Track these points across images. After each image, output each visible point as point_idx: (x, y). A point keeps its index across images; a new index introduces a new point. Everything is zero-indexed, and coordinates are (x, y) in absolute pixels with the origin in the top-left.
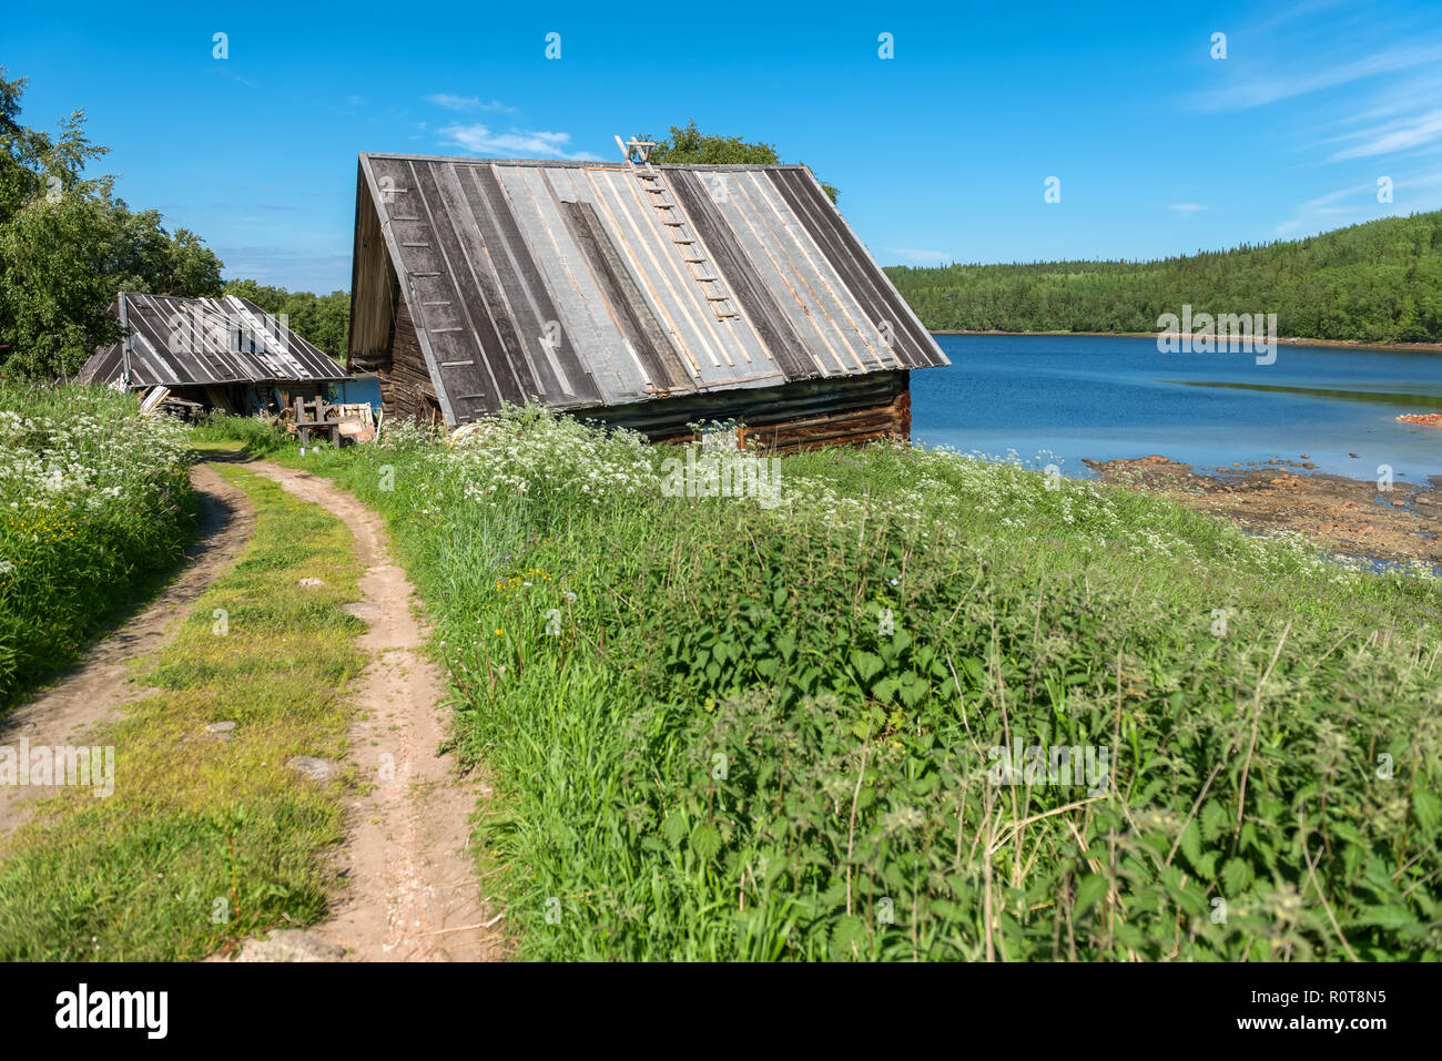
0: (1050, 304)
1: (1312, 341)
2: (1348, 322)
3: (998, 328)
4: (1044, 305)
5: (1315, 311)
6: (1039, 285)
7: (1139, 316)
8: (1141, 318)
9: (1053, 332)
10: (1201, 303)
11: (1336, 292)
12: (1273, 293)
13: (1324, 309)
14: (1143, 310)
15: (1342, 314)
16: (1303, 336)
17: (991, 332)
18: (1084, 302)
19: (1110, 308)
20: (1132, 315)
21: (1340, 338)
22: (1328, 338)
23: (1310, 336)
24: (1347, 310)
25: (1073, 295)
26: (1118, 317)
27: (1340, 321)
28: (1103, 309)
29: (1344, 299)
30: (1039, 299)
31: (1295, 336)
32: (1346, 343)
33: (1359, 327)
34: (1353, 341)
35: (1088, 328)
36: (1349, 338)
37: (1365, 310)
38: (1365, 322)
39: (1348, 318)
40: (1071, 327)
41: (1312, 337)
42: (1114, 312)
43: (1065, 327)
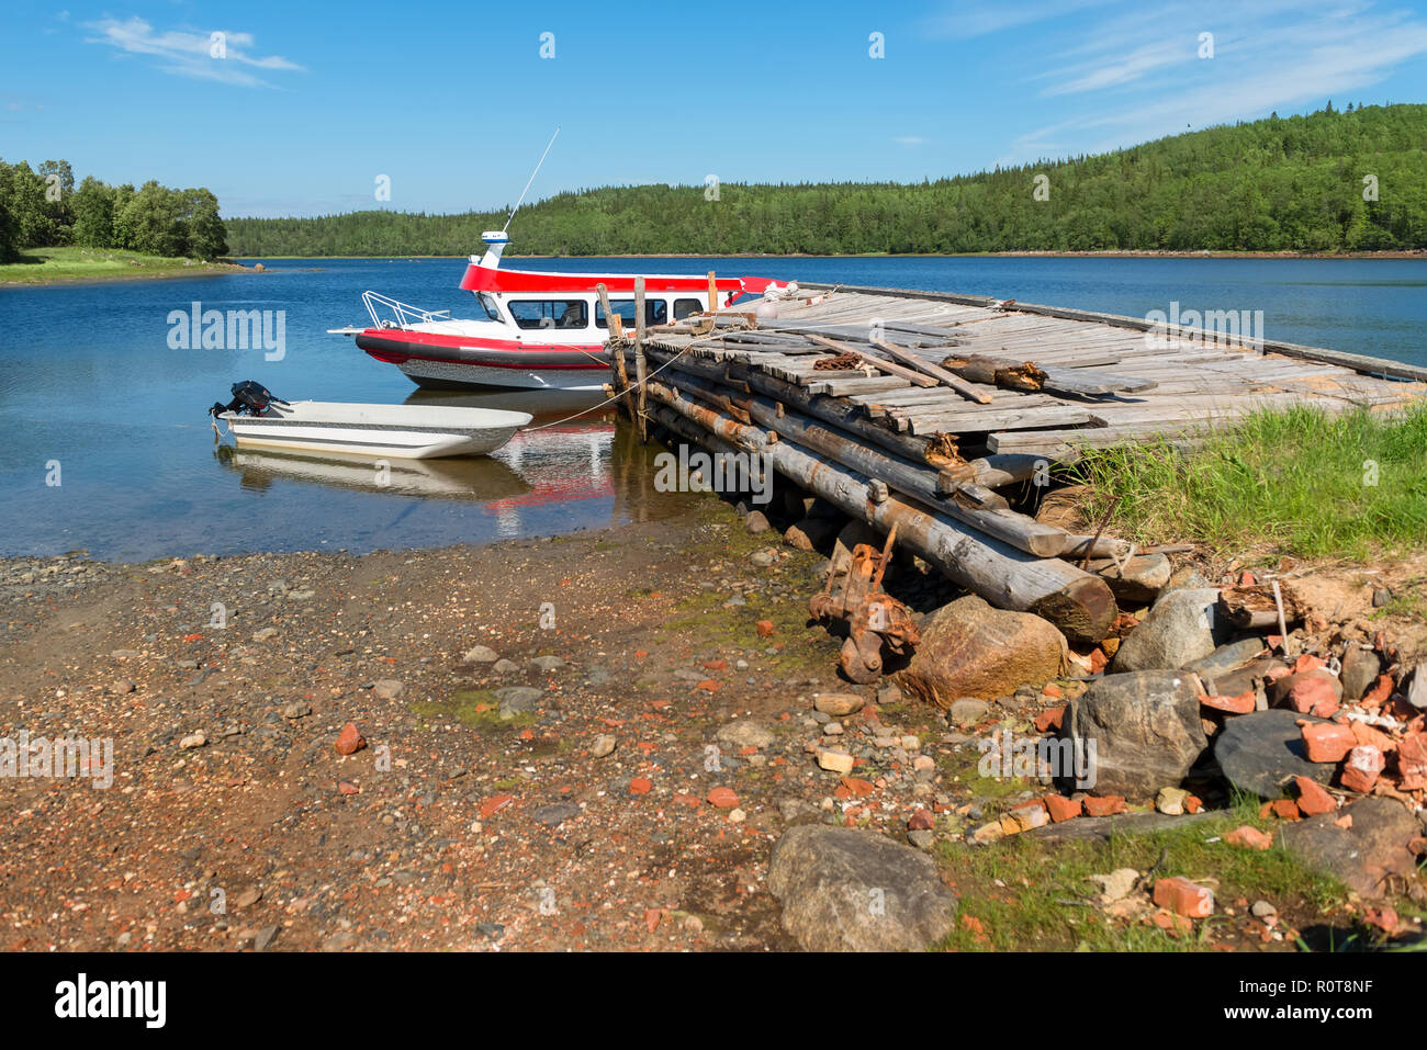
0: (861, 222)
1: (1231, 253)
2: (1278, 229)
3: (802, 250)
5: (1227, 218)
7: (971, 234)
8: (974, 235)
9: (868, 254)
11: (1248, 196)
13: (1240, 215)
14: (975, 226)
15: (1270, 221)
16: (1213, 248)
17: (795, 255)
18: (902, 220)
20: (961, 233)
21: (1267, 248)
22: (1253, 248)
23: (1223, 248)
24: (1273, 215)
25: (886, 211)
27: (1267, 229)
28: (925, 226)
31: (1201, 248)
32: (1281, 253)
33: (1295, 232)
34: (1292, 253)
35: (910, 249)
36: (1281, 249)
37: (1300, 214)
38: (1302, 229)
39: (1277, 224)
40: (888, 247)
41: (1227, 248)
42: (941, 230)
43: (880, 249)
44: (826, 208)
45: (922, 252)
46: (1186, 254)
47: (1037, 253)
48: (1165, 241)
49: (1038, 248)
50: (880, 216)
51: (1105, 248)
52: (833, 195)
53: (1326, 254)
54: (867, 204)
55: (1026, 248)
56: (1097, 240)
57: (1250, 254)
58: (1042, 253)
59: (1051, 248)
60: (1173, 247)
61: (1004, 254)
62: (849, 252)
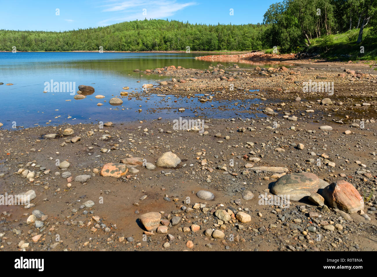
0: (36, 42)
1: (118, 51)
2: (127, 46)
4: (34, 42)
5: (117, 43)
6: (31, 36)
7: (66, 46)
8: (67, 46)
9: (39, 51)
10: (85, 42)
11: (121, 38)
12: (104, 39)
13: (120, 42)
14: (67, 44)
15: (125, 44)
16: (116, 50)
18: (47, 42)
19: (56, 43)
20: (64, 46)
21: (125, 50)
22: (122, 50)
23: (117, 50)
24: (126, 43)
25: (43, 39)
26: (60, 46)
27: (125, 46)
28: (54, 44)
29: (124, 40)
30: (31, 40)
31: (114, 50)
32: (127, 52)
33: (130, 47)
34: (129, 51)
35: (51, 50)
36: (128, 50)
37: (130, 43)
38: (131, 46)
39: (126, 45)
40: (45, 50)
41: (118, 50)
42: (58, 45)
43: (42, 50)
44: (24, 38)
45: (54, 51)
46: (110, 51)
47: (81, 51)
48: (106, 48)
49: (81, 50)
50: (41, 41)
51: (95, 50)
52: (26, 34)
53: (135, 52)
54: (37, 37)
55: (78, 50)
56: (93, 48)
57: (122, 52)
58: (82, 51)
59: (84, 50)
60: (108, 50)
61: (74, 51)
62: (33, 51)
